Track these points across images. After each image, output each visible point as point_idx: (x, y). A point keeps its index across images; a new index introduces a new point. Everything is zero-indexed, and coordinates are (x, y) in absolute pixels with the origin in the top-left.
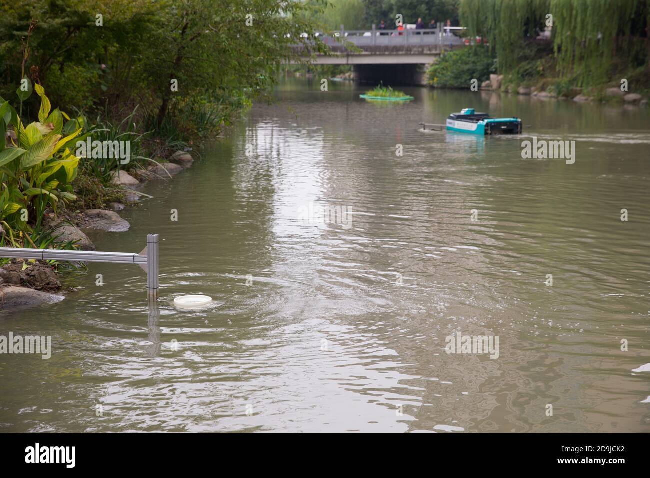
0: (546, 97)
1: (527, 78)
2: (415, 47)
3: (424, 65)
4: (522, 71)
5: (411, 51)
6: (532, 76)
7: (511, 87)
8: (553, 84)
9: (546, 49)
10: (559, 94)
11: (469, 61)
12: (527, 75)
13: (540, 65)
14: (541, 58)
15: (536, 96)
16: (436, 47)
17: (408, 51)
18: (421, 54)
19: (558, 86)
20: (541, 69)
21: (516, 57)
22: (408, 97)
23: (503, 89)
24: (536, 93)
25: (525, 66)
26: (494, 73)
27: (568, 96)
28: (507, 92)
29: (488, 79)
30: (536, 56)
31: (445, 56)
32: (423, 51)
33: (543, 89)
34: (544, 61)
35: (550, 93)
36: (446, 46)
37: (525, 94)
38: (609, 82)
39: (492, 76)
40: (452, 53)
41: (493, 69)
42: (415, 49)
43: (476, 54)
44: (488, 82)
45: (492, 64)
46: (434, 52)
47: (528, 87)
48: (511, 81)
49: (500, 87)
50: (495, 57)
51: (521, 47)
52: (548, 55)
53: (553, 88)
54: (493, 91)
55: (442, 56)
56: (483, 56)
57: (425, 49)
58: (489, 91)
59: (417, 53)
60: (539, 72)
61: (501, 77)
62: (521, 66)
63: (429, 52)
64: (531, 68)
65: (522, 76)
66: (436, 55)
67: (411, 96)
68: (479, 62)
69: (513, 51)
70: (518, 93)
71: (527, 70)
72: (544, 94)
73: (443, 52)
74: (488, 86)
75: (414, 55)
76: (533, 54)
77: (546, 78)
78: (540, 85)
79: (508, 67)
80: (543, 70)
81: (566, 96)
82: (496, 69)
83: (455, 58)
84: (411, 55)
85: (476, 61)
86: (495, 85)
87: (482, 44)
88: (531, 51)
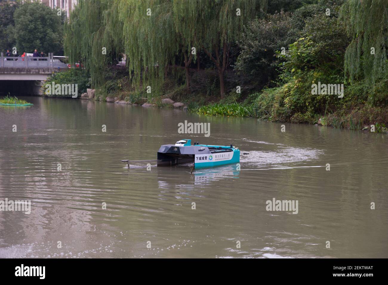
0: (125, 104)
1: (111, 91)
2: (33, 69)
3: (40, 81)
4: (108, 86)
5: (30, 71)
6: (115, 90)
7: (101, 97)
8: (128, 96)
9: (123, 72)
10: (133, 102)
11: (72, 80)
12: (111, 89)
13: (120, 83)
14: (120, 78)
15: (118, 103)
16: (48, 69)
17: (28, 71)
18: (38, 74)
19: (131, 96)
20: (120, 85)
21: (103, 76)
22: (29, 104)
23: (96, 98)
24: (117, 101)
25: (110, 83)
26: (89, 87)
27: (139, 103)
28: (98, 100)
29: (86, 91)
30: (116, 76)
31: (55, 76)
32: (39, 72)
33: (122, 99)
34: (122, 80)
35: (127, 101)
36: (56, 68)
37: (111, 102)
38: (164, 94)
39: (88, 89)
40: (59, 74)
41: (88, 85)
42: (33, 70)
43: (76, 75)
44: (85, 94)
45: (88, 81)
46: (47, 73)
47: (112, 97)
48: (101, 93)
49: (94, 97)
50: (90, 77)
51: (106, 71)
52: (124, 76)
53: (129, 98)
54: (89, 100)
55: (52, 75)
56: (81, 76)
57: (41, 70)
58: (87, 99)
59: (34, 73)
60: (119, 87)
61: (94, 90)
62: (106, 83)
63: (43, 73)
64: (113, 85)
65: (108, 89)
66: (48, 75)
67: (31, 103)
68: (78, 80)
69: (101, 73)
70: (106, 101)
71: (111, 86)
72: (123, 102)
73: (53, 72)
74: (86, 96)
75: (33, 74)
76: (115, 75)
77: (123, 91)
78: (120, 96)
79: (98, 83)
80: (122, 86)
81: (137, 103)
82: (90, 85)
83: (61, 77)
84: (30, 74)
85: (77, 79)
86: (90, 96)
87: (80, 68)
88: (113, 73)
